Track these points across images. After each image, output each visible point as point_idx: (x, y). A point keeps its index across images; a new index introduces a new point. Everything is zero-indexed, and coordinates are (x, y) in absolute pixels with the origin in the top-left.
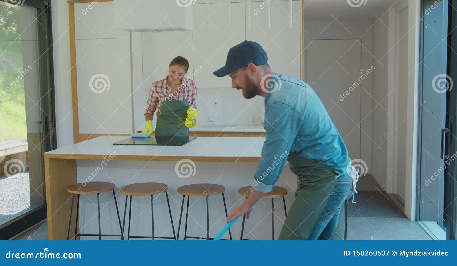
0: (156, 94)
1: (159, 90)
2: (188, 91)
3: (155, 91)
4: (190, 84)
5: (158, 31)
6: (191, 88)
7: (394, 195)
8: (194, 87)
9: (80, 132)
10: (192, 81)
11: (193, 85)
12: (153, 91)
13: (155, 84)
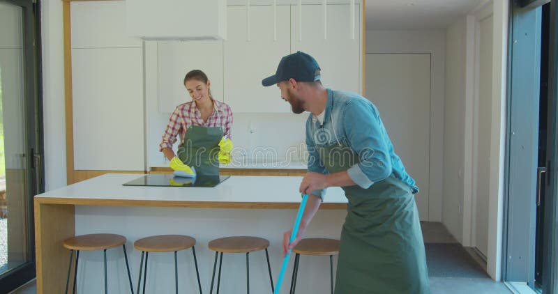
0: (182, 119)
1: (186, 113)
2: (222, 118)
3: (180, 114)
4: (225, 109)
5: (182, 39)
6: (225, 114)
7: (472, 248)
8: (230, 113)
9: (76, 168)
10: (227, 106)
11: (228, 110)
12: (178, 116)
13: (181, 107)
